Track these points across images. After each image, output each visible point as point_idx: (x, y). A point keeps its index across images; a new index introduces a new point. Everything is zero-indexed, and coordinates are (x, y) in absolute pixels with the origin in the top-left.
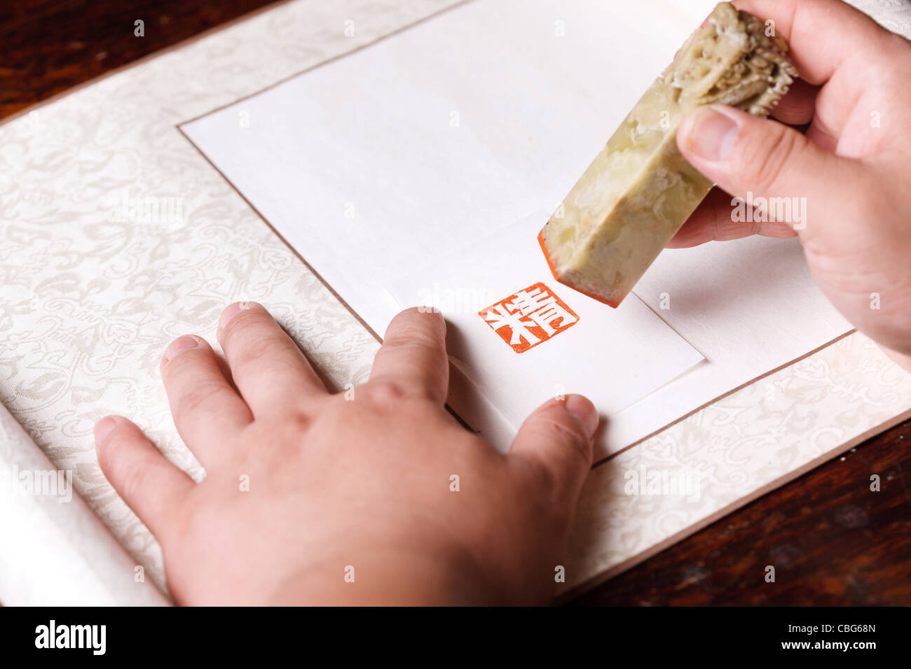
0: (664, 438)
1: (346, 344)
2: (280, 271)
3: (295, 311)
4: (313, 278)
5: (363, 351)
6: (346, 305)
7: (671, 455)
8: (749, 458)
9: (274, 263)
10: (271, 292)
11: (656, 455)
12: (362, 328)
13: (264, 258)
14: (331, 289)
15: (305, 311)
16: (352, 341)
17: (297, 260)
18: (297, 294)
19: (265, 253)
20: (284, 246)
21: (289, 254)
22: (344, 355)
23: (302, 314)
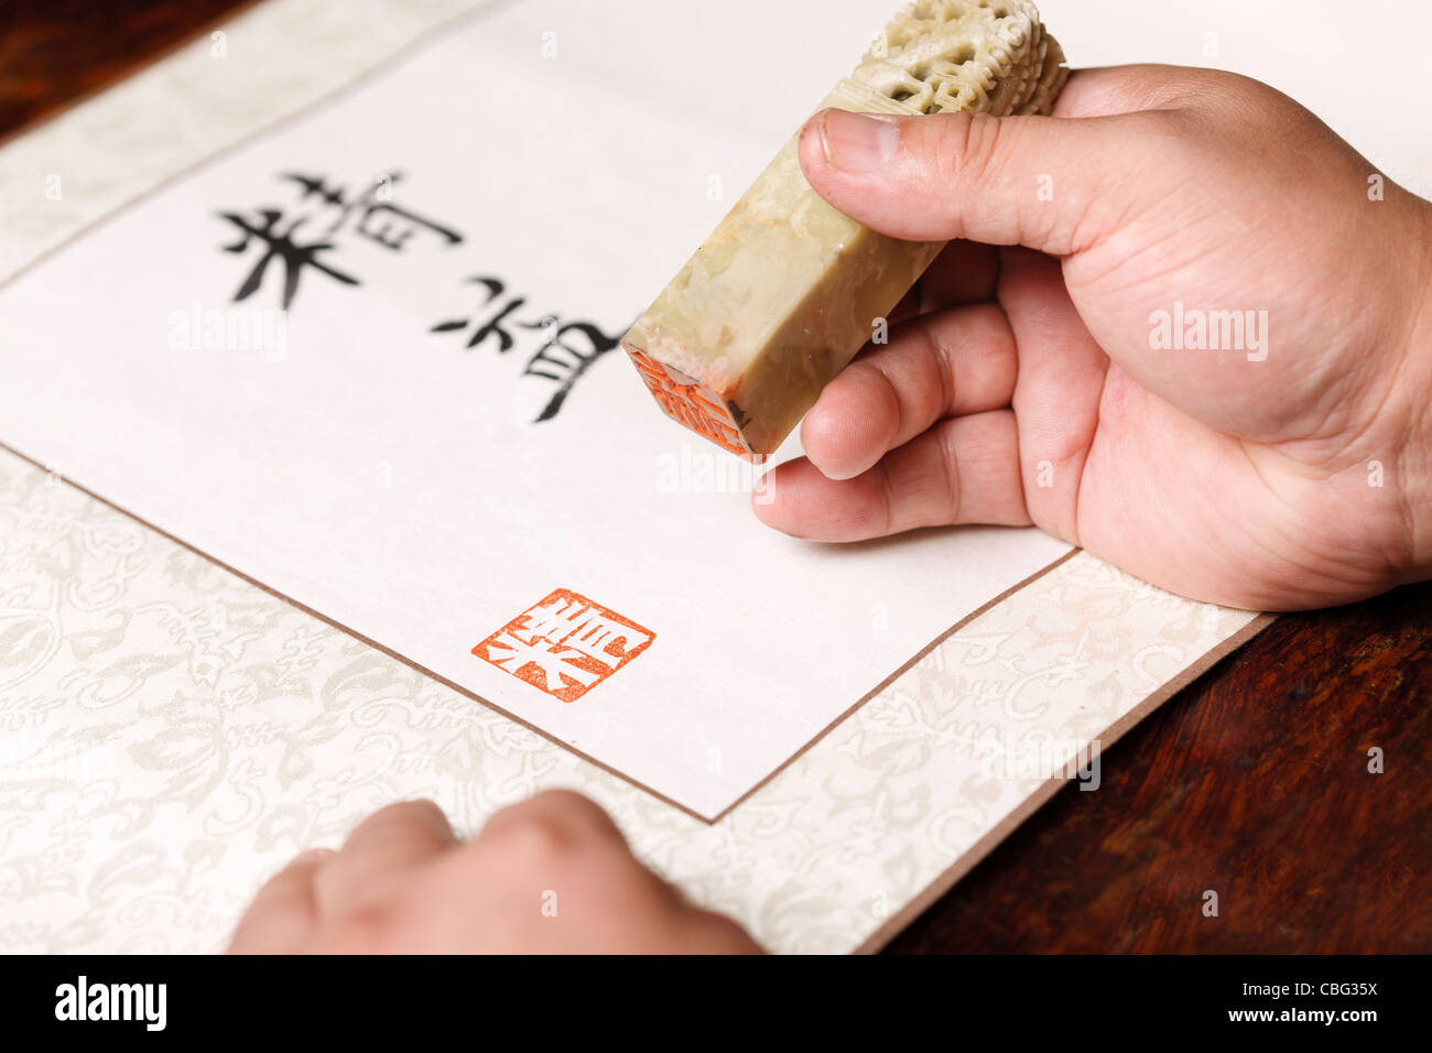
0: (892, 698)
1: (288, 646)
2: (129, 557)
3: (179, 611)
4: (192, 557)
5: (321, 651)
6: (265, 588)
7: (915, 720)
8: (1046, 705)
9: (115, 546)
10: (126, 590)
11: (889, 725)
12: (306, 618)
13: (93, 541)
14: (229, 569)
15: (196, 609)
16: (296, 638)
17: (152, 534)
18: (172, 585)
19: (92, 533)
20: (121, 517)
21: (135, 528)
22: (290, 663)
23: (192, 614)
